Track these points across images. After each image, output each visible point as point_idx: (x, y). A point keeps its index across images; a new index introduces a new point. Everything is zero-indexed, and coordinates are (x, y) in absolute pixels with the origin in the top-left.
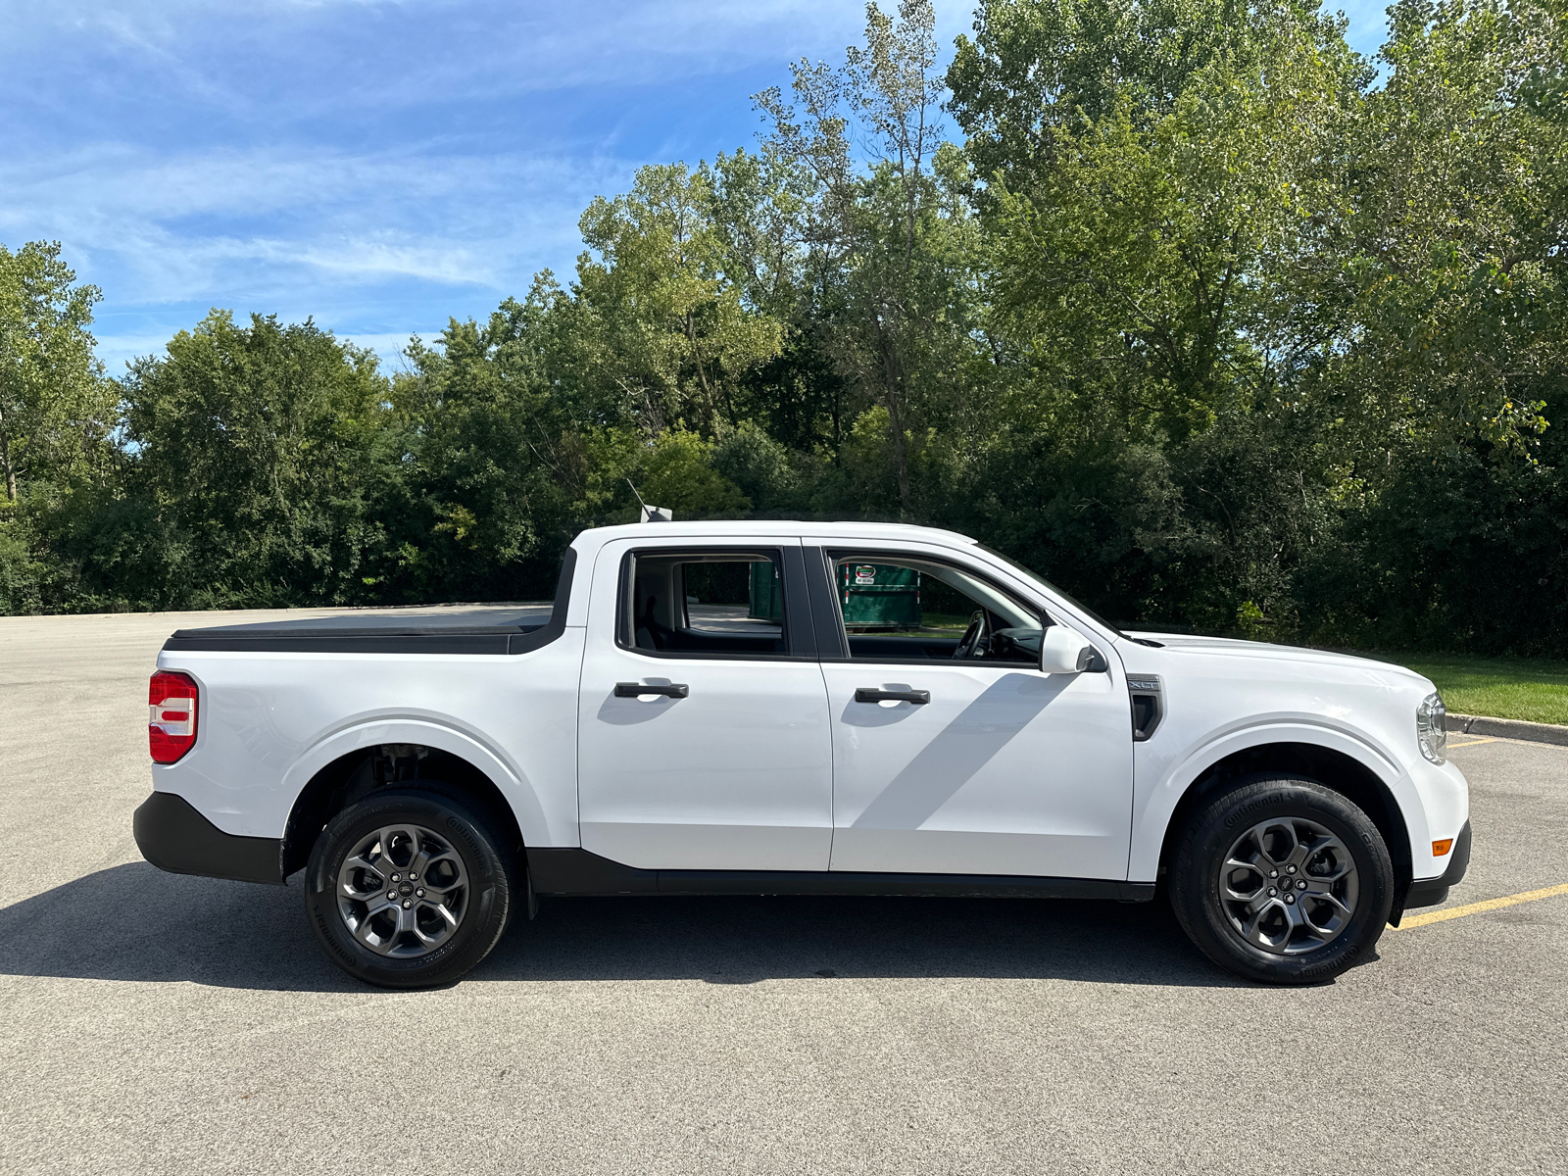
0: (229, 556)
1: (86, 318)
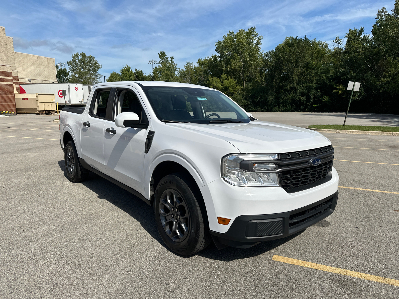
0: (282, 99)
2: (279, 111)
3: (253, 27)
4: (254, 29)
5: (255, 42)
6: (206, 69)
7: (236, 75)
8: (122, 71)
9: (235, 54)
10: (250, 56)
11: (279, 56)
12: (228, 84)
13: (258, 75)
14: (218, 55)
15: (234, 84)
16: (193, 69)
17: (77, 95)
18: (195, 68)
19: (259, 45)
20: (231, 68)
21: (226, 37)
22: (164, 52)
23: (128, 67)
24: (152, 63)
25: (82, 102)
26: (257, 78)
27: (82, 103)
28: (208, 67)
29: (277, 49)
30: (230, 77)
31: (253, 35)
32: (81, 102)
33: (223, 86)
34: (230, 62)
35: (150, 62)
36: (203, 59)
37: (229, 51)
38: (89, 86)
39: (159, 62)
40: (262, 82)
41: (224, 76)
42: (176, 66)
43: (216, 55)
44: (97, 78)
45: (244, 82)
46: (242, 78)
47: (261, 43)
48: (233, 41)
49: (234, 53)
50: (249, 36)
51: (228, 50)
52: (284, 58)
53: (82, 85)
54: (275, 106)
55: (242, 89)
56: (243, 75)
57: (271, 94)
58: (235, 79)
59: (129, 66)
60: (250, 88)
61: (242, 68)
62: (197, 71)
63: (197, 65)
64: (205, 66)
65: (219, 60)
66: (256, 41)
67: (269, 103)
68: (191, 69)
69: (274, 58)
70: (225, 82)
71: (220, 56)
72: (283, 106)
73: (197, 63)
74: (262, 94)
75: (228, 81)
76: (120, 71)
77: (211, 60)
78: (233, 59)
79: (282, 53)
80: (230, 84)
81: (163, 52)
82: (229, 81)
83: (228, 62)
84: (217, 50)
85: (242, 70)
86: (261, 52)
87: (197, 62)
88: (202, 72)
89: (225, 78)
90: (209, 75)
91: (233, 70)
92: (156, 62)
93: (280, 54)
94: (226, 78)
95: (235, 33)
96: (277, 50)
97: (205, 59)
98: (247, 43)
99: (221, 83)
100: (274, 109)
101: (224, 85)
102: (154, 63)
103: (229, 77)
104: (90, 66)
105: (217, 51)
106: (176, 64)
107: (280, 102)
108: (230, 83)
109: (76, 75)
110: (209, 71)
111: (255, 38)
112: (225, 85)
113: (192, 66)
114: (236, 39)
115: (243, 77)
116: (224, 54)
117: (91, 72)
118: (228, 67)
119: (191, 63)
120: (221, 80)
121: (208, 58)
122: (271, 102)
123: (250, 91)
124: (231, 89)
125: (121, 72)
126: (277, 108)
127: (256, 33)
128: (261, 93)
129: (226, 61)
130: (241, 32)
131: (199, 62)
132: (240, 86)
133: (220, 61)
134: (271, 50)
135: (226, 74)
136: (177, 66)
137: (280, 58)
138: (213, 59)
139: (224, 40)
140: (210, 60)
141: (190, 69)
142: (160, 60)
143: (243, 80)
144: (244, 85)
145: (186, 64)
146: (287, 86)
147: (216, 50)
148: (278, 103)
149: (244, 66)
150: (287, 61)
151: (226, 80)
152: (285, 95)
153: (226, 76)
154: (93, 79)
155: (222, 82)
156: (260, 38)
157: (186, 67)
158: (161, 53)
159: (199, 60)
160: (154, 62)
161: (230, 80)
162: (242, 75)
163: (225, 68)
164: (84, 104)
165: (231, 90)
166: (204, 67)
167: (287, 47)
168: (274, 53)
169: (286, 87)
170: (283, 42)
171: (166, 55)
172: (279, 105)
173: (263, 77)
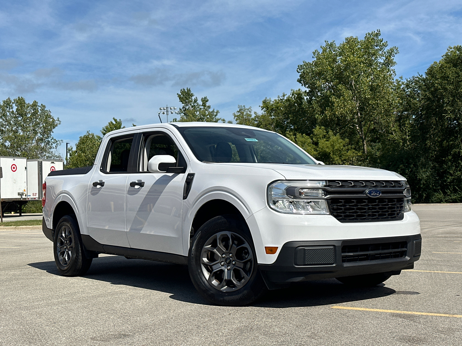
0: (451, 175)
1: (393, 63)
2: (447, 202)
3: (376, 32)
4: (377, 35)
5: (381, 60)
6: (281, 119)
7: (345, 128)
8: (105, 130)
9: (340, 86)
10: (372, 89)
11: (435, 86)
12: (328, 147)
13: (394, 127)
14: (305, 89)
15: (342, 148)
16: (252, 119)
17: (15, 180)
18: (258, 118)
19: (391, 66)
20: (335, 114)
21: (320, 53)
22: (189, 90)
23: (116, 123)
24: (165, 113)
25: (24, 195)
26: (392, 134)
27: (24, 197)
28: (284, 114)
29: (431, 72)
30: (333, 132)
31: (376, 46)
32: (21, 194)
33: (319, 152)
34: (331, 102)
35: (163, 110)
36: (273, 99)
37: (327, 81)
38: (38, 162)
39: (180, 109)
40: (405, 140)
41: (318, 130)
42: (216, 115)
43: (299, 90)
44: (51, 148)
45: (365, 143)
46: (360, 134)
47: (394, 61)
48: (334, 60)
49: (338, 85)
50: (368, 48)
51: (324, 79)
52: (445, 89)
53: (25, 160)
54: (435, 191)
55: (361, 156)
56: (361, 127)
57: (424, 166)
58: (342, 136)
59: (118, 120)
60: (378, 154)
61: (357, 114)
62: (262, 124)
63: (261, 112)
64: (279, 113)
65: (307, 99)
66: (385, 58)
67: (421, 184)
68: (249, 120)
69: (425, 91)
70: (323, 143)
71: (308, 91)
72: (455, 191)
73: (262, 107)
74: (404, 166)
75: (328, 141)
76: (101, 131)
77: (291, 100)
78: (337, 96)
79: (439, 80)
80: (333, 146)
81: (186, 91)
82: (331, 140)
83: (326, 103)
84: (302, 80)
85: (358, 118)
86: (397, 80)
87: (262, 105)
88: (272, 125)
89: (321, 136)
90: (288, 131)
91: (337, 118)
92: (174, 109)
93: (436, 81)
94: (325, 135)
95: (338, 45)
96: (429, 74)
97: (277, 99)
98: (364, 63)
99: (314, 146)
100: (434, 199)
101: (320, 149)
102: (170, 113)
103: (331, 133)
104: (37, 124)
105: (302, 82)
106: (215, 111)
107: (445, 181)
108: (333, 144)
109: (8, 144)
110: (287, 123)
111: (381, 53)
112: (322, 149)
113: (249, 113)
114: (340, 56)
115: (361, 131)
116: (316, 88)
117: (39, 135)
118: (328, 113)
119: (247, 107)
120: (314, 139)
121: (284, 96)
122: (425, 183)
123: (379, 161)
124: (335, 156)
125: (102, 133)
126: (441, 196)
127: (383, 42)
128: (401, 164)
129: (323, 101)
130: (351, 42)
131: (266, 105)
132: (354, 151)
133: (309, 102)
134: (416, 75)
135: (323, 127)
136: (218, 114)
137: (436, 90)
138: (295, 97)
139: (315, 59)
140: (288, 100)
141: (246, 120)
142: (181, 105)
143: (361, 138)
144: (365, 148)
145: (238, 112)
146: (458, 148)
147: (299, 81)
148: (442, 183)
149: (361, 109)
150: (453, 96)
151: (325, 139)
152: (457, 167)
153: (325, 131)
154: (43, 150)
155: (316, 144)
156: (391, 53)
157: (237, 116)
158: (183, 92)
159: (264, 102)
160: (171, 109)
161: (333, 138)
162: (358, 128)
163: (320, 115)
164: (28, 199)
165: (336, 159)
166: (277, 115)
167: (449, 68)
168: (424, 80)
169: (457, 150)
170: (442, 58)
171: (192, 95)
172: (444, 188)
173: (407, 131)
